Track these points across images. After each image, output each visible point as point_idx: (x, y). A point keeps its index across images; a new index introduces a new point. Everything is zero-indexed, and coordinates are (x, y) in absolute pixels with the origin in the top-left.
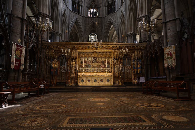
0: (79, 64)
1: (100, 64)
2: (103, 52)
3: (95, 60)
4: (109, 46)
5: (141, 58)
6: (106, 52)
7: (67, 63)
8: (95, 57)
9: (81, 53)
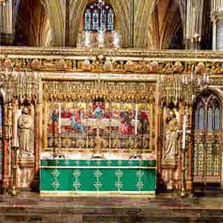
0: (46, 122)
1: (115, 122)
3: (98, 110)
4: (146, 59)
6: (138, 82)
7: (8, 117)
8: (99, 98)
9: (54, 82)
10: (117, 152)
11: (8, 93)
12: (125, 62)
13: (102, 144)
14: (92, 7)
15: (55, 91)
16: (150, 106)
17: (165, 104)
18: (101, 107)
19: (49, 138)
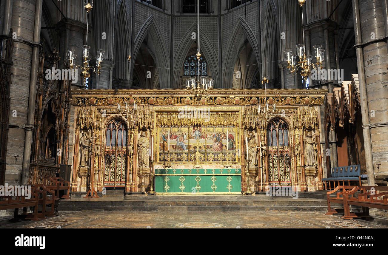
2: (217, 112)
4: (231, 96)
5: (313, 126)
6: (225, 112)
7: (130, 139)
8: (197, 124)
9: (164, 113)
10: (211, 164)
11: (130, 121)
12: (215, 98)
13: (200, 159)
15: (165, 119)
16: (235, 129)
17: (246, 128)
18: (199, 130)
19: (160, 154)
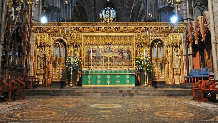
0: (85, 55)
1: (116, 54)
2: (121, 36)
3: (108, 49)
4: (129, 26)
5: (178, 45)
6: (125, 36)
7: (68, 52)
8: (108, 43)
9: (88, 37)
10: (117, 67)
11: (68, 42)
12: (120, 28)
13: (110, 65)
14: (106, 9)
15: (89, 40)
16: (131, 47)
17: (138, 46)
18: (110, 47)
19: (86, 62)
